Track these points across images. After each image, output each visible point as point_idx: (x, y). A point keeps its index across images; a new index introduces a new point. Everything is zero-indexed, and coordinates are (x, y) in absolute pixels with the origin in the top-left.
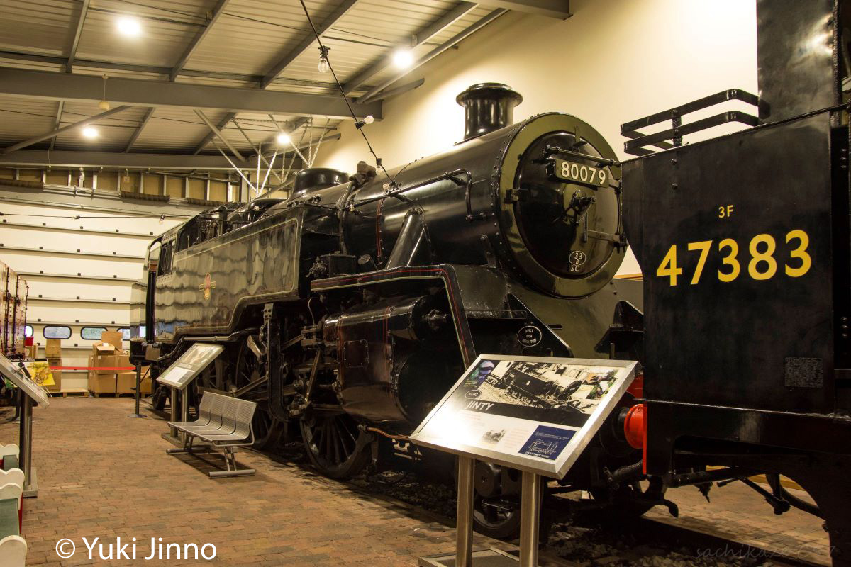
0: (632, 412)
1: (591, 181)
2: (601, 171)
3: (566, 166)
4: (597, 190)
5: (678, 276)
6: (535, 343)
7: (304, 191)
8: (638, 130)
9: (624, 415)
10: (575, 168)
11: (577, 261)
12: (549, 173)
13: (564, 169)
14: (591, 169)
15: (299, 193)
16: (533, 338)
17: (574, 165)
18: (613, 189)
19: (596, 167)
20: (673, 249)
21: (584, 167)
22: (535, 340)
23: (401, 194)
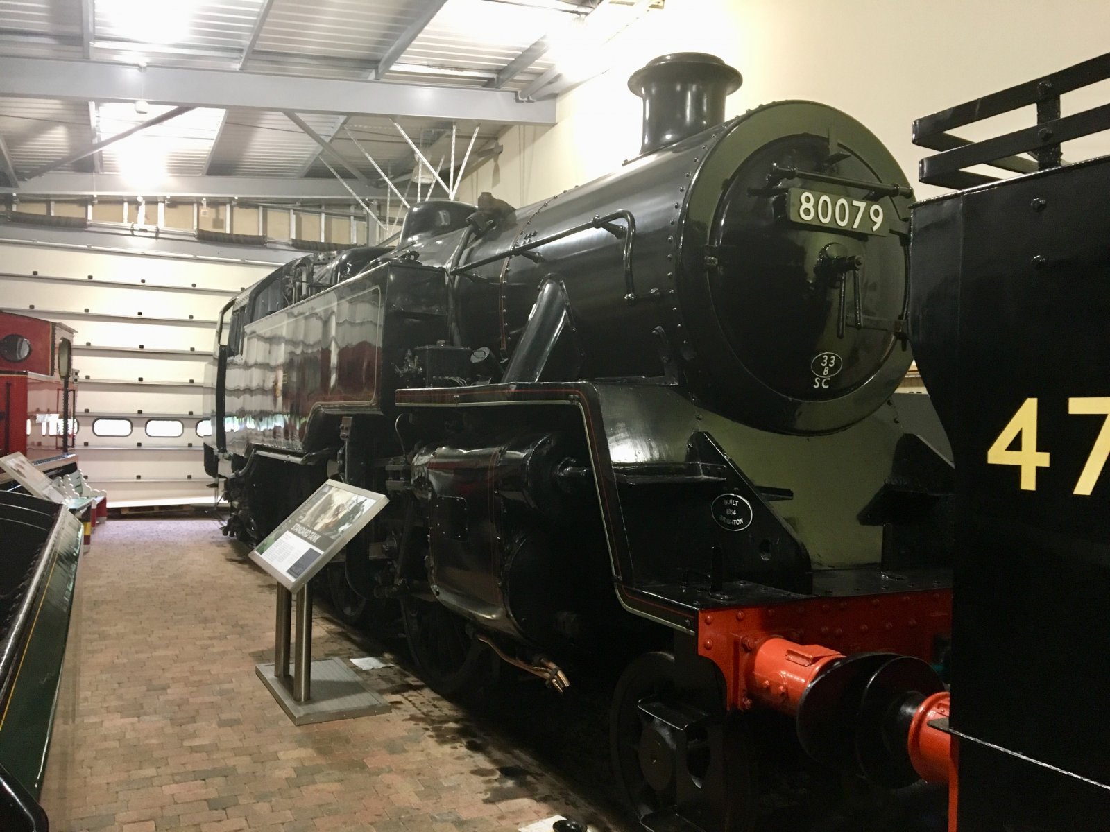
0: (927, 709)
1: (855, 226)
2: (876, 207)
3: (808, 200)
4: (866, 240)
5: (1039, 469)
6: (741, 526)
7: (415, 238)
8: (954, 132)
9: (909, 710)
10: (825, 202)
11: (826, 370)
12: (776, 214)
13: (805, 205)
14: (855, 203)
15: (410, 239)
16: (737, 517)
17: (825, 198)
18: (897, 237)
19: (866, 199)
20: (1030, 407)
21: (842, 201)
22: (741, 521)
23: (534, 250)
